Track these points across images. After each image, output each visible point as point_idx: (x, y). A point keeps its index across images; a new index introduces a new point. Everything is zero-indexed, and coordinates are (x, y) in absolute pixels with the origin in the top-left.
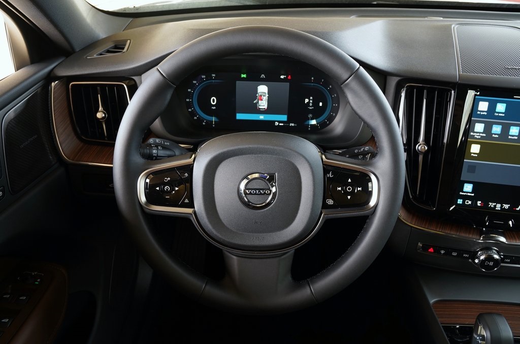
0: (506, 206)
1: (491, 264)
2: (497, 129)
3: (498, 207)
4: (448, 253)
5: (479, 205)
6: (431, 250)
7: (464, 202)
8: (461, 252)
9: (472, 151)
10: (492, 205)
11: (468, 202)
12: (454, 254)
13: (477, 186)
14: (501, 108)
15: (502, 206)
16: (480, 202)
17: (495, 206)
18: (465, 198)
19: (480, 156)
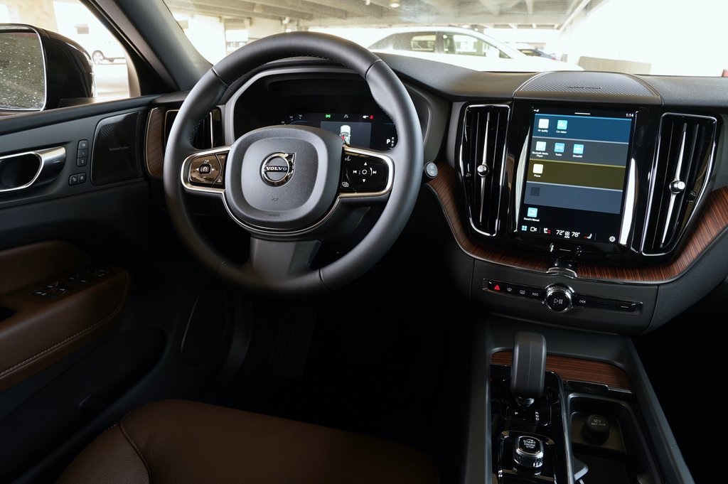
0: (576, 234)
1: (561, 302)
2: (560, 148)
3: (567, 234)
4: (516, 292)
5: (545, 232)
6: (497, 288)
7: (528, 229)
8: (529, 290)
9: (534, 172)
10: (560, 232)
11: (533, 229)
12: (523, 292)
13: (542, 211)
14: (562, 125)
15: (571, 234)
16: (547, 229)
17: (564, 234)
18: (529, 224)
19: (544, 177)
